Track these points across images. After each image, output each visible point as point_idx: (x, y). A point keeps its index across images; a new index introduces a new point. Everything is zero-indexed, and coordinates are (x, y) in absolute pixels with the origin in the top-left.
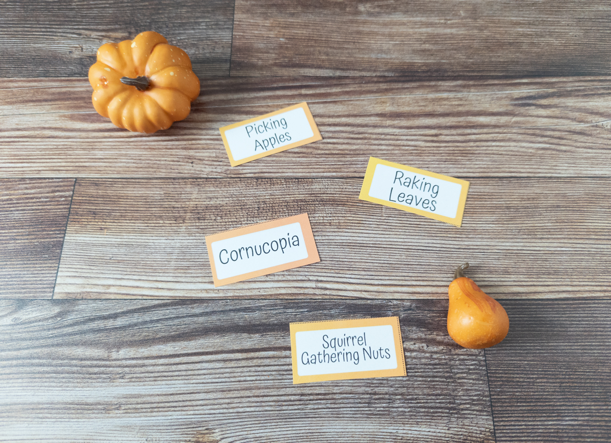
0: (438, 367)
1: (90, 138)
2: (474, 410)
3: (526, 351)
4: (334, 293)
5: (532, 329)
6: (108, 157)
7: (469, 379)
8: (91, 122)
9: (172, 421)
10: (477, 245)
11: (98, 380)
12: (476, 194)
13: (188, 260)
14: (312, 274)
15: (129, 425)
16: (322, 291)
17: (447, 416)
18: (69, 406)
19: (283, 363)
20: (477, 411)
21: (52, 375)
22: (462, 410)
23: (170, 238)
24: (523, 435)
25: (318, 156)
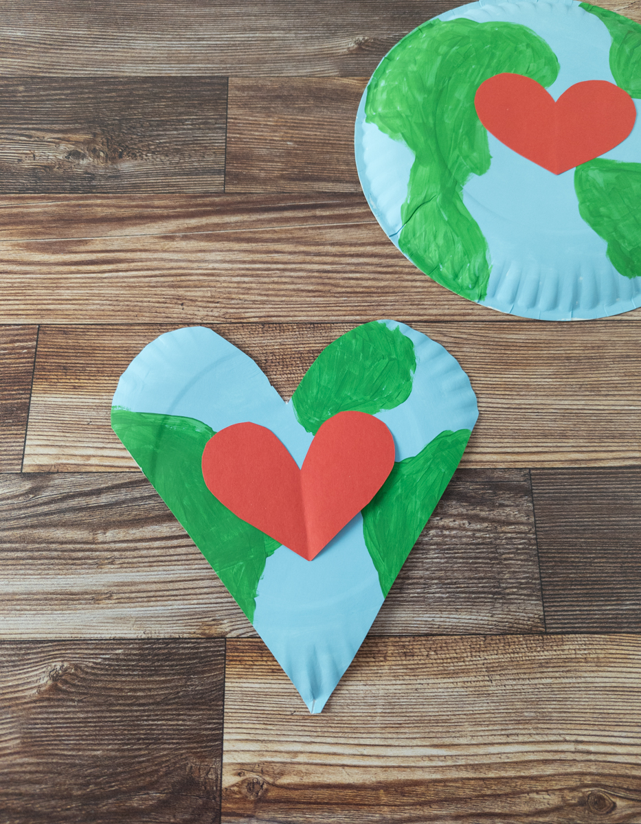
0: (482, 546)
1: (54, 274)
2: (521, 595)
3: (583, 528)
5: (591, 502)
6: (77, 297)
7: (517, 560)
8: (53, 253)
9: (173, 611)
10: (530, 404)
11: (83, 566)
12: (530, 341)
15: (122, 616)
17: (490, 602)
18: (50, 596)
20: (525, 595)
21: (28, 561)
22: (508, 594)
24: (577, 621)
25: (338, 295)
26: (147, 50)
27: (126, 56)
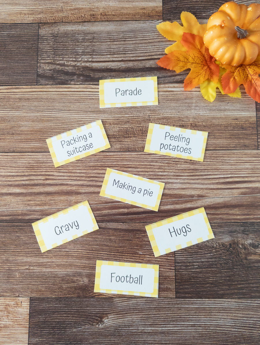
0: (60, 54)
1: (256, 176)
2: (46, 36)
3: (18, 62)
5: (13, 72)
6: (242, 164)
7: (47, 49)
8: (258, 187)
10: (33, 113)
13: (186, 103)
17: (59, 34)
19: (134, 54)
23: (198, 115)
26: (223, 319)
27: (235, 313)
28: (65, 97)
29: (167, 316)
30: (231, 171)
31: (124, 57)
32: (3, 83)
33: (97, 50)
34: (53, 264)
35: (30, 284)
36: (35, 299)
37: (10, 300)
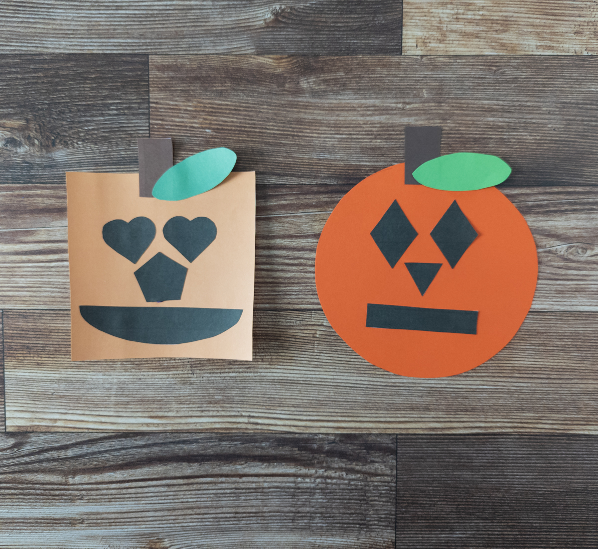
0: (354, 491)
2: (380, 526)
3: (432, 479)
4: (265, 427)
5: (441, 460)
6: (31, 285)
7: (380, 501)
8: (5, 243)
11: (61, 500)
13: (127, 396)
14: (244, 410)
15: (92, 535)
16: (254, 425)
17: (358, 530)
18: (39, 521)
19: (219, 488)
20: (383, 526)
21: (20, 496)
23: (107, 373)
26: (68, 20)
27: (48, 29)
28: (345, 411)
29: (164, 24)
30: (50, 273)
31: (238, 483)
32: (459, 439)
33: (287, 497)
34: (361, 112)
35: (402, 77)
36: (393, 52)
37: (437, 49)
